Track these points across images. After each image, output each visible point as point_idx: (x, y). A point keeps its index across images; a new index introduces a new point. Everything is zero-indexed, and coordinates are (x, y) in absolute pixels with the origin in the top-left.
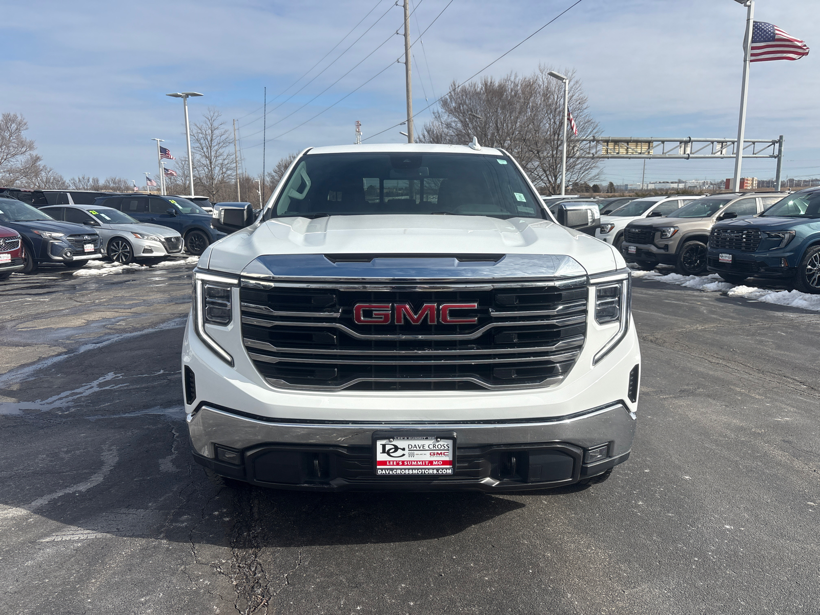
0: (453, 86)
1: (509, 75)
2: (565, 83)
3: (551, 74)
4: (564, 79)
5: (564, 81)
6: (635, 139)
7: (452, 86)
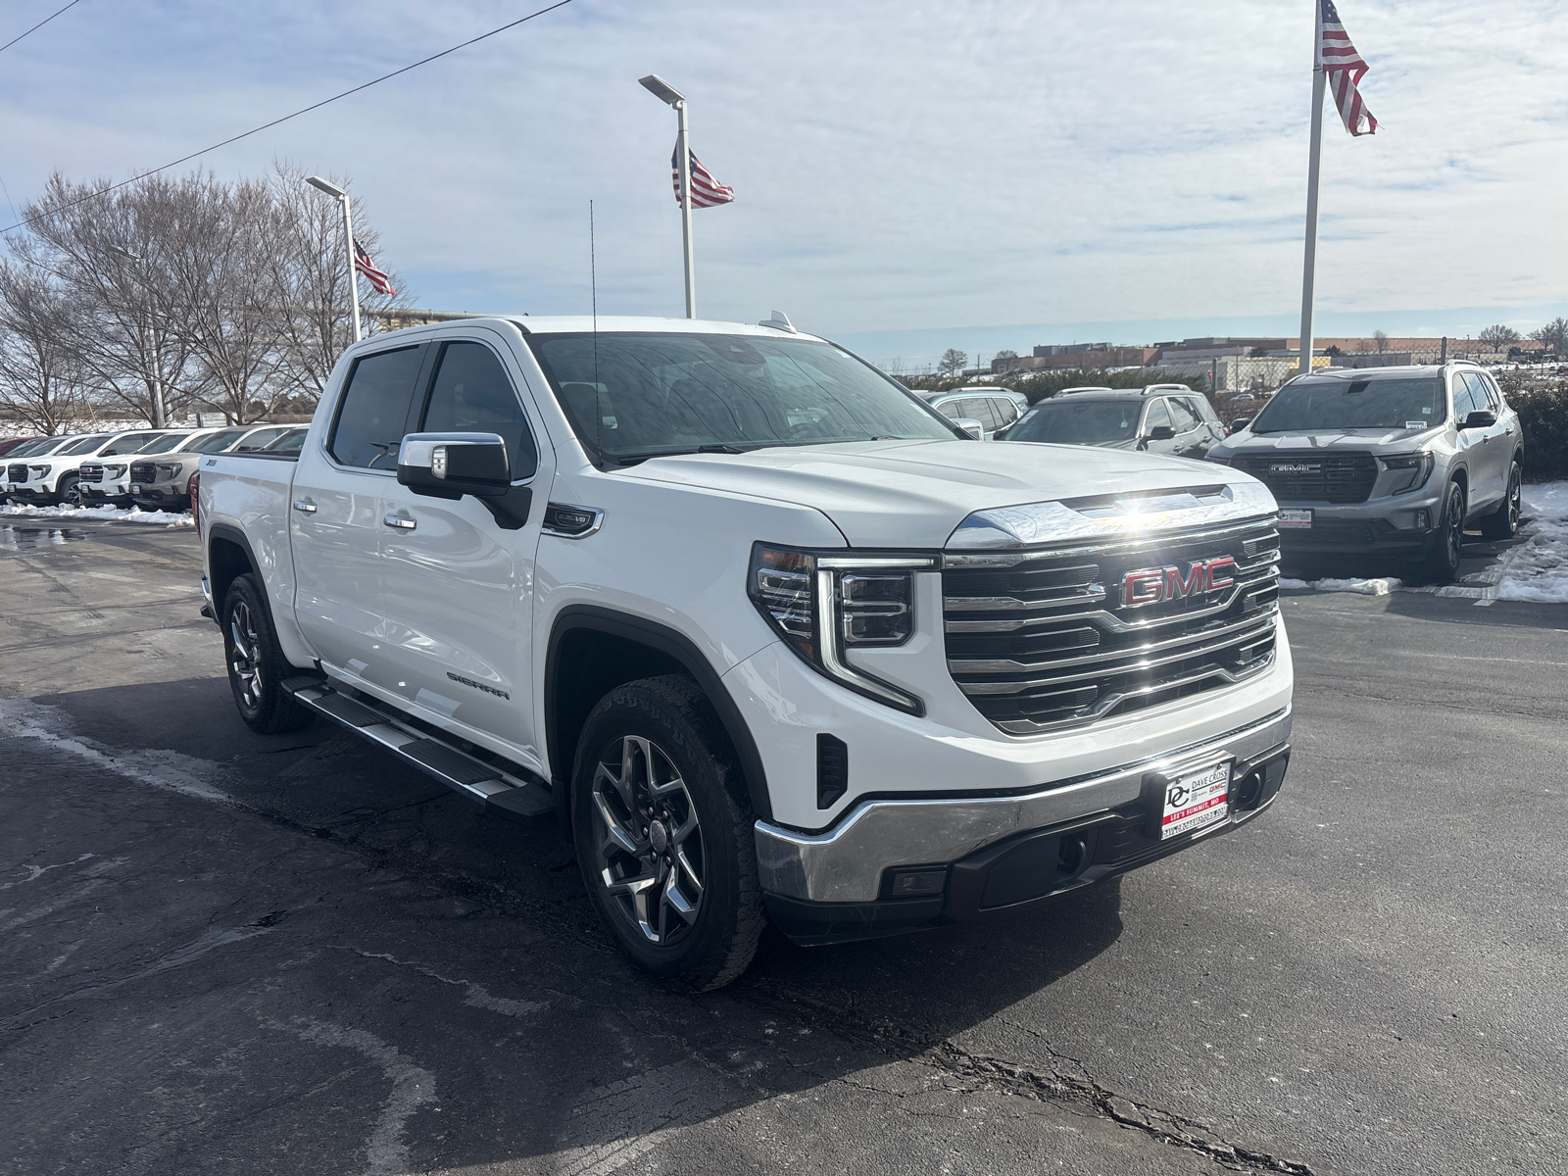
0: (55, 183)
1: (196, 173)
2: (343, 201)
3: (314, 182)
4: (340, 194)
5: (341, 197)
6: (438, 313)
7: (52, 183)
